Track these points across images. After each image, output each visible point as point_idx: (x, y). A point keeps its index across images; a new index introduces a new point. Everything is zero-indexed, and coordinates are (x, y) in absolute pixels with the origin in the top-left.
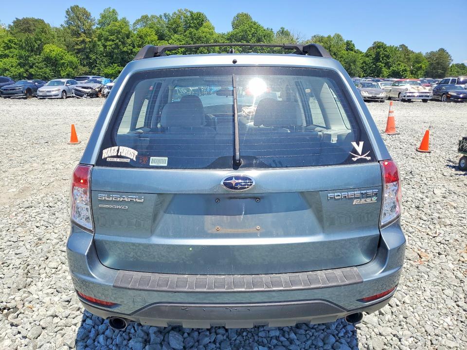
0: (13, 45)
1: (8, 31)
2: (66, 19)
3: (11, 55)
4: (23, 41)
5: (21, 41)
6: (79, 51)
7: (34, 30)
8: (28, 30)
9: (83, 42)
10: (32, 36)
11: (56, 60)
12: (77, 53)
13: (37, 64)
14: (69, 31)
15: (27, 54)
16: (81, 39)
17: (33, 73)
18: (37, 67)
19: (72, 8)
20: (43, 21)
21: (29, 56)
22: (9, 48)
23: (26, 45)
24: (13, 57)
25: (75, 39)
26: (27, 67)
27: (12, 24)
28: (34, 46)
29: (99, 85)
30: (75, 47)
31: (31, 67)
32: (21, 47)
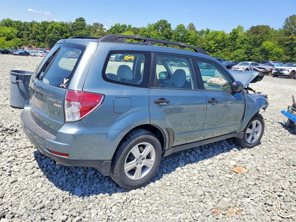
0: (246, 42)
1: (246, 33)
2: (284, 24)
3: (243, 47)
4: (252, 39)
5: (251, 39)
6: (287, 45)
7: (261, 32)
8: (257, 33)
9: (292, 39)
10: (258, 36)
11: (268, 51)
12: (285, 46)
13: (255, 53)
14: (284, 32)
15: (252, 47)
16: (290, 37)
17: (252, 58)
18: (255, 55)
19: (291, 17)
20: (268, 27)
21: (252, 48)
22: (243, 43)
23: (253, 42)
24: (243, 49)
25: (286, 37)
26: (249, 55)
27: (249, 30)
28: (258, 42)
29: (271, 67)
30: (285, 43)
31: (252, 55)
32: (250, 43)
